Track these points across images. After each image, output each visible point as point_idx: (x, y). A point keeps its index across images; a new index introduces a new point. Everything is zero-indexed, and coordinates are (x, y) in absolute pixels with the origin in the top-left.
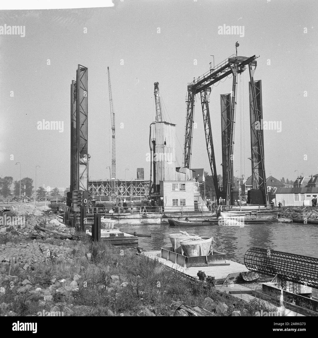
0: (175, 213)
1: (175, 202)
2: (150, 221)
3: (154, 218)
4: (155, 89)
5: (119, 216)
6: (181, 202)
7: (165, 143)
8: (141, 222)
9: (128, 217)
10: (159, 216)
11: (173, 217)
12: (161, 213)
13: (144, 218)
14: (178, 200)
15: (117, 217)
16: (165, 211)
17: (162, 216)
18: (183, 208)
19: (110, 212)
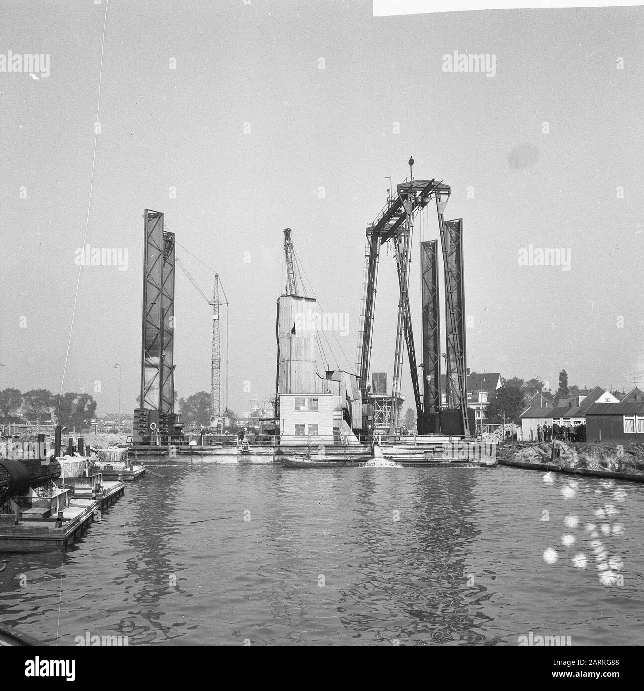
0: (297, 447)
1: (300, 428)
2: (253, 459)
3: (262, 455)
4: (285, 241)
5: (203, 450)
6: (310, 429)
7: (294, 331)
8: (239, 462)
9: (218, 452)
10: (269, 451)
11: (294, 455)
12: (274, 447)
13: (243, 455)
14: (304, 425)
15: (199, 452)
16: (282, 443)
17: (275, 453)
18: (311, 439)
19: (191, 444)
